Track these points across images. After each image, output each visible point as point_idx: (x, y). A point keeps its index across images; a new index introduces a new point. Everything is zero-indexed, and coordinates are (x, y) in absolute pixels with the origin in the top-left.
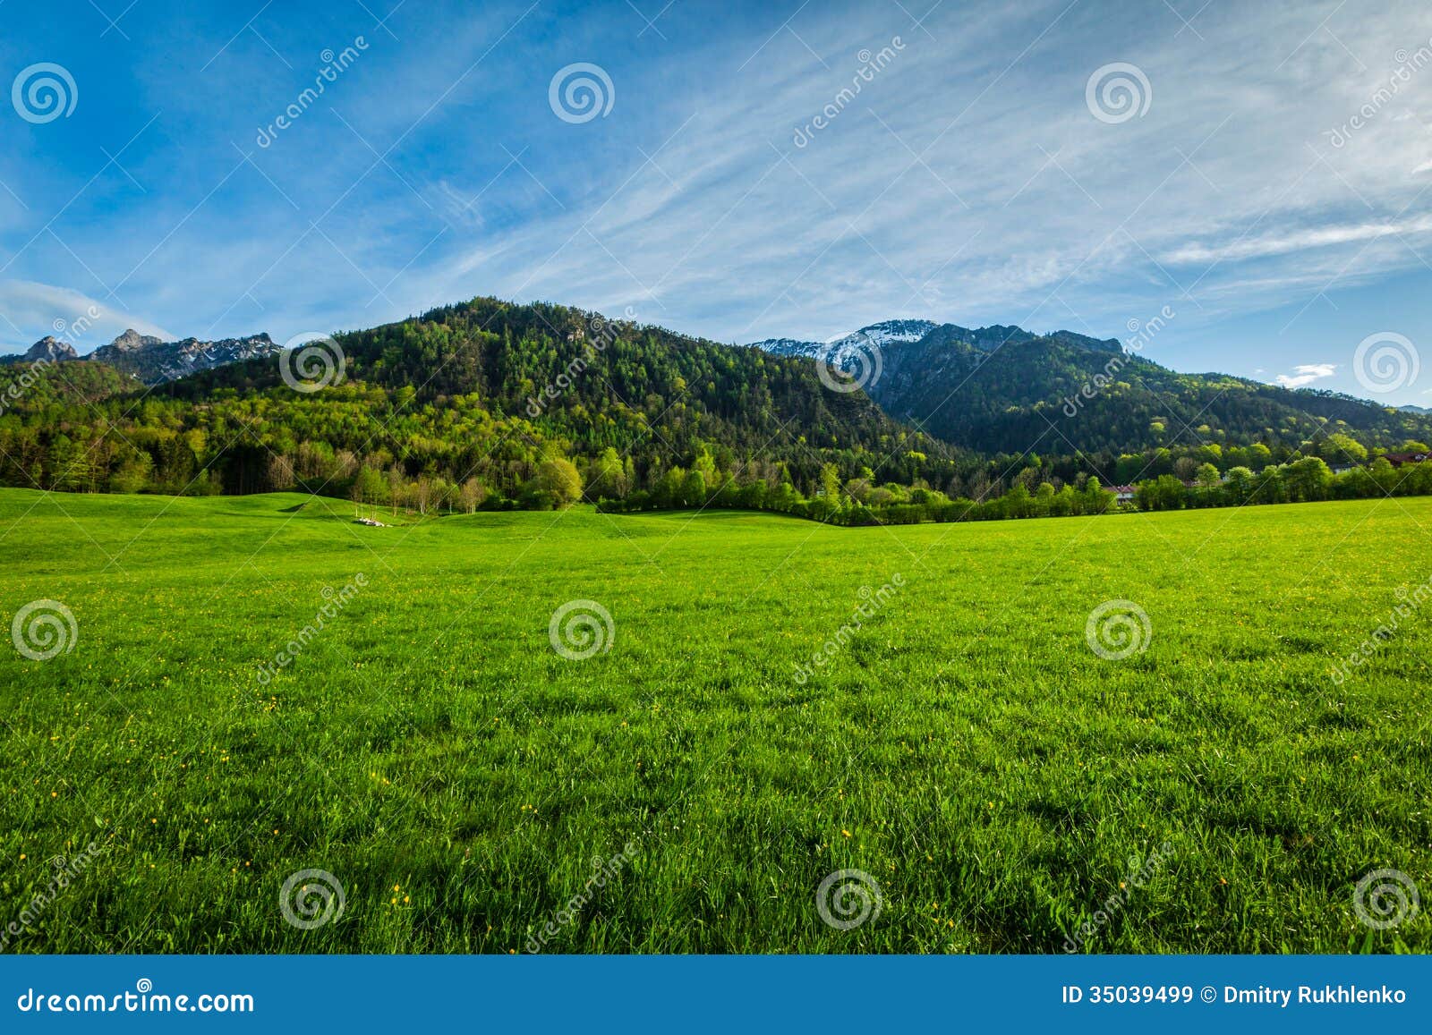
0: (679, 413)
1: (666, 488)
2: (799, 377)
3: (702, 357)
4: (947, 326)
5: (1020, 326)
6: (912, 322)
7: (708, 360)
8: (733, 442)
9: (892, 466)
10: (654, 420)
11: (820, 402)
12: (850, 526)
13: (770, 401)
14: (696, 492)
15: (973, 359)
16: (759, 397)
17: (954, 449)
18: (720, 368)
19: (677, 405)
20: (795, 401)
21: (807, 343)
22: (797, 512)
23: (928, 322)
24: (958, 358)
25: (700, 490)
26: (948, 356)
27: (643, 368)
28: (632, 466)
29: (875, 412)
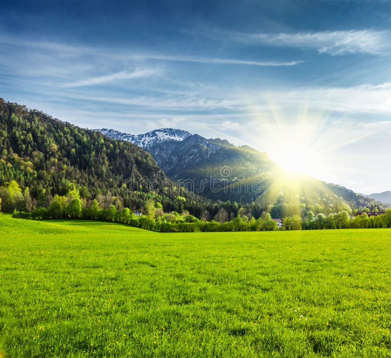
0: (53, 164)
1: (58, 207)
2: (123, 151)
3: (68, 133)
4: (196, 136)
5: (228, 140)
6: (179, 130)
7: (71, 135)
8: (87, 184)
9: (171, 203)
10: (38, 167)
11: (134, 166)
12: (160, 232)
13: (107, 163)
14: (76, 210)
15: (207, 153)
16: (101, 160)
17: (198, 197)
18: (78, 141)
19: (52, 159)
20: (120, 164)
21: (125, 134)
22: (133, 224)
23: (187, 132)
24: (200, 151)
25: (78, 209)
26: (196, 151)
27: (30, 135)
28: (29, 192)
29: (162, 175)
